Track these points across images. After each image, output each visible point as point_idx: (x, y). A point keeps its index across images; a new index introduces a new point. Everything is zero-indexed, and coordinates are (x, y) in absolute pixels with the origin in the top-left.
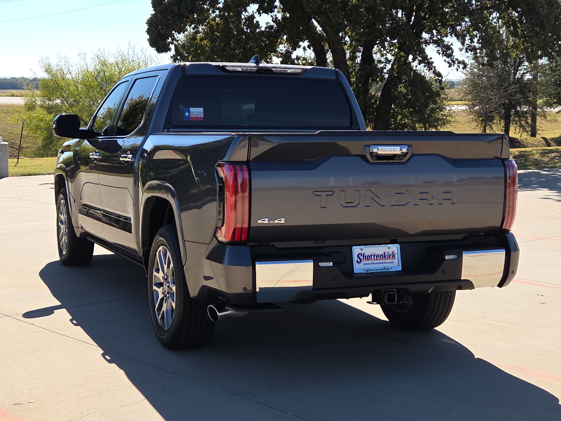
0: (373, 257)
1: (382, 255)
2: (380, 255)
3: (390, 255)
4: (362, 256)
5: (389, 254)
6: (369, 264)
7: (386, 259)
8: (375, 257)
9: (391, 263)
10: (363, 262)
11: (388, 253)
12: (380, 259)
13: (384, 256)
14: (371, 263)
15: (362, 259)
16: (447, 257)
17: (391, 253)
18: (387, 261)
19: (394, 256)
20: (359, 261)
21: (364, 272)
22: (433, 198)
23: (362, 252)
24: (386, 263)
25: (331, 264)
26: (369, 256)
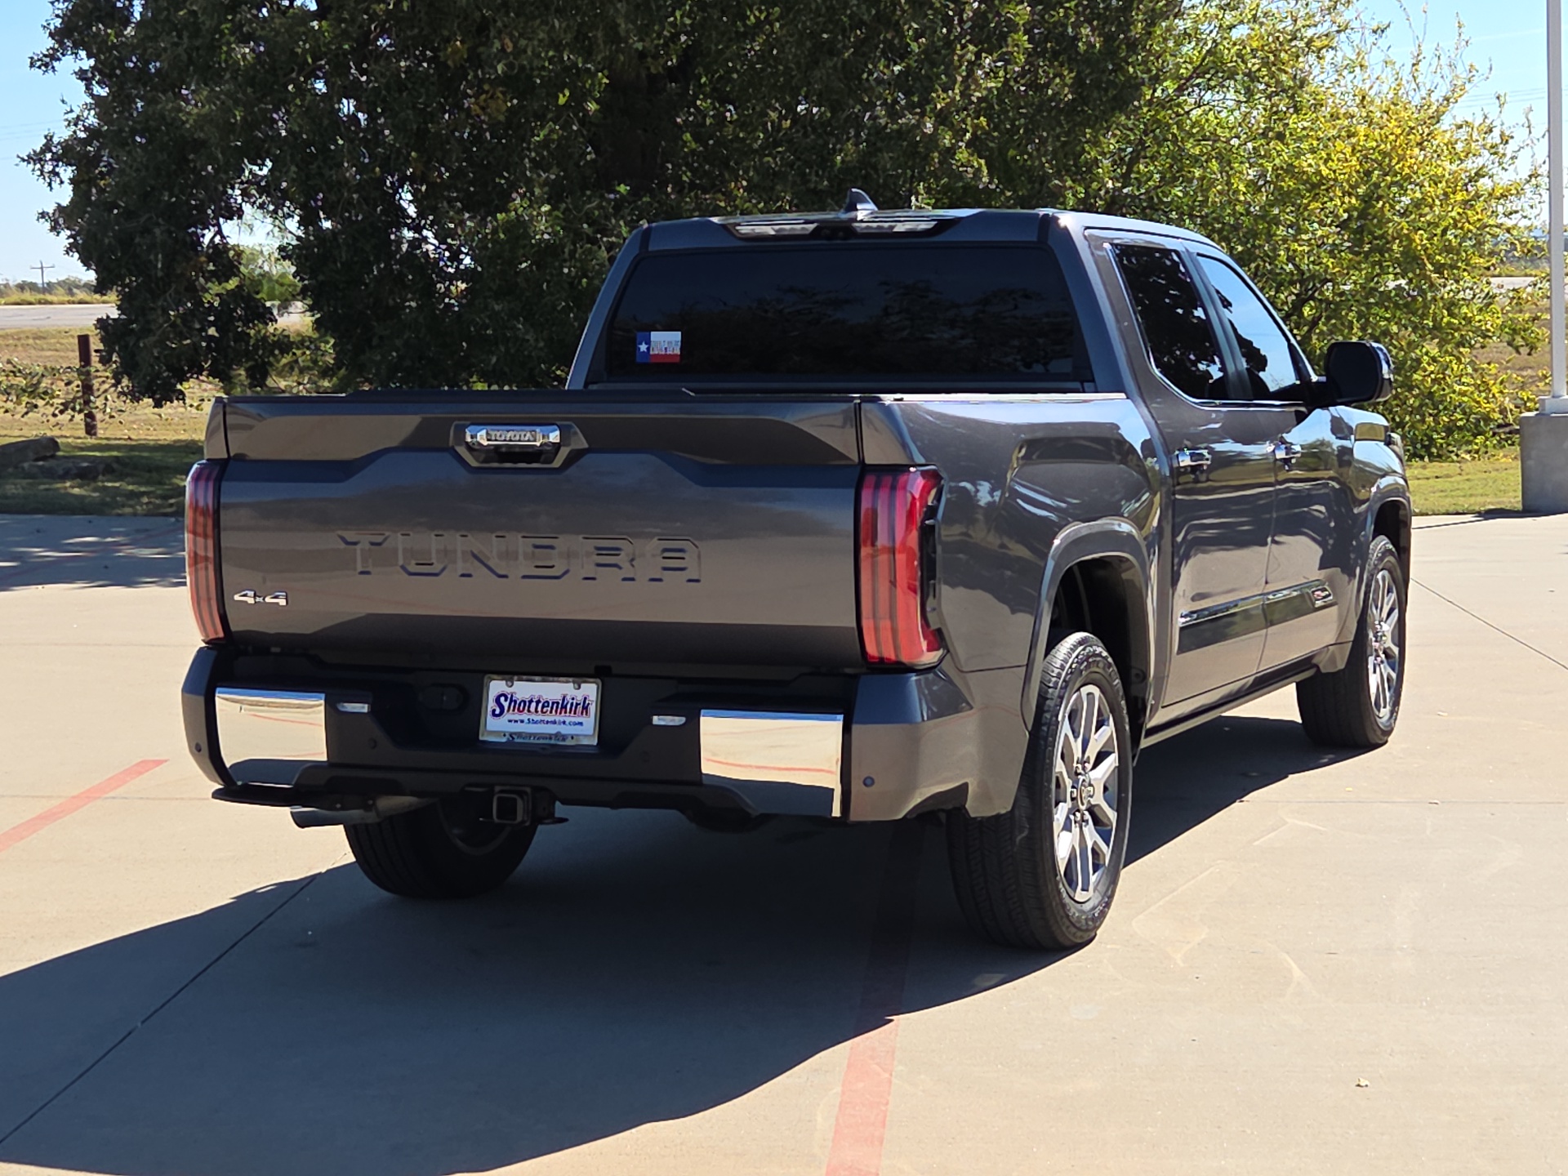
0: (533, 705)
1: (558, 703)
2: (553, 703)
3: (577, 704)
4: (506, 700)
5: (575, 702)
6: (522, 721)
7: (566, 712)
8: (540, 705)
9: (575, 724)
10: (507, 716)
11: (573, 699)
12: (551, 712)
13: (561, 706)
14: (526, 721)
15: (506, 708)
16: (656, 720)
17: (580, 698)
18: (568, 720)
19: (585, 708)
20: (498, 712)
21: (504, 740)
22: (634, 563)
23: (508, 690)
24: (564, 723)
25: (364, 708)
26: (525, 702)
